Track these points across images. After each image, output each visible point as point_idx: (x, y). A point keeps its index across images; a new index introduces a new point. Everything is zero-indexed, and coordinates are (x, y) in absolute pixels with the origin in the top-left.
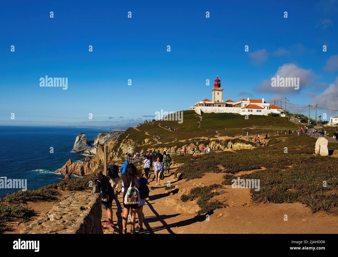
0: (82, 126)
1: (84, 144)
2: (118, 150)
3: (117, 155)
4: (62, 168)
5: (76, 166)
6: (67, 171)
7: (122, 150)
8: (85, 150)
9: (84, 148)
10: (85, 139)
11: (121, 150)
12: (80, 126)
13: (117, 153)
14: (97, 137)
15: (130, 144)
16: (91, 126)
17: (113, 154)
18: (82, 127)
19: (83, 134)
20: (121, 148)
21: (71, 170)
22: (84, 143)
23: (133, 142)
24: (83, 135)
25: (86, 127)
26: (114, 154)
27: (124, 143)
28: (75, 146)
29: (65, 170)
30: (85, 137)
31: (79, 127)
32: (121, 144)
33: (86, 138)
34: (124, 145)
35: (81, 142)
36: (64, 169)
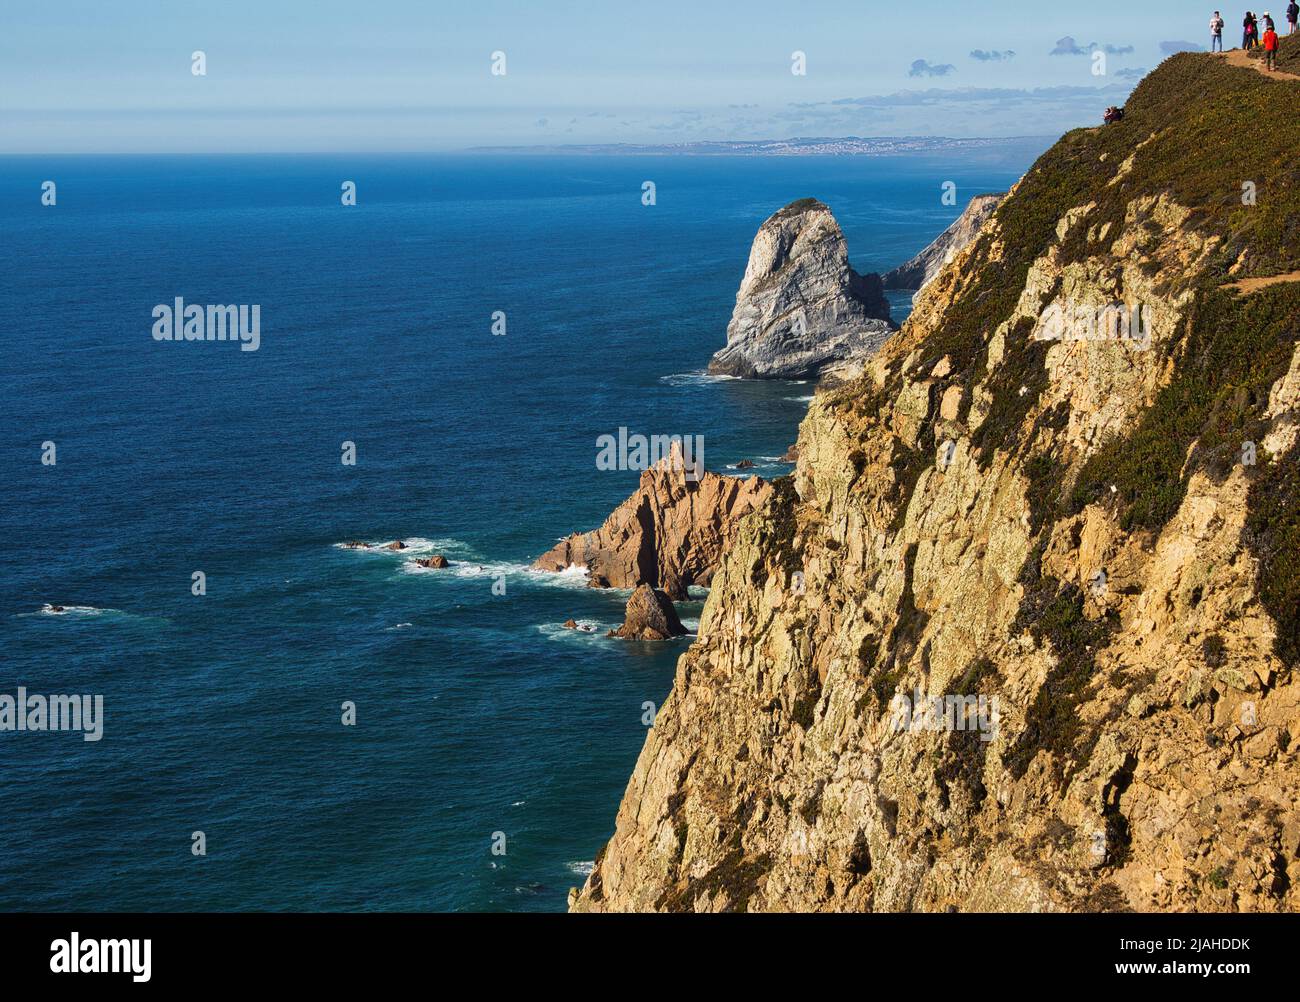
0: (826, 141)
1: (821, 304)
2: (996, 350)
3: (976, 419)
4: (605, 530)
5: (737, 510)
6: (649, 558)
7: (1044, 347)
8: (831, 359)
9: (823, 338)
10: (831, 257)
11: (1028, 357)
12: (810, 142)
13: (977, 390)
14: (949, 235)
15: (1150, 269)
16: (906, 140)
17: (934, 402)
18: (820, 150)
19: (810, 204)
20: (1027, 324)
21: (687, 545)
22: (827, 288)
23: (1194, 239)
24: (816, 221)
25: (855, 150)
26: (951, 399)
27: (1074, 250)
28: (741, 320)
29: (635, 543)
30: (829, 237)
31: (796, 151)
32: (1033, 273)
33: (842, 246)
34: (1067, 282)
35: (794, 282)
36: (626, 535)
